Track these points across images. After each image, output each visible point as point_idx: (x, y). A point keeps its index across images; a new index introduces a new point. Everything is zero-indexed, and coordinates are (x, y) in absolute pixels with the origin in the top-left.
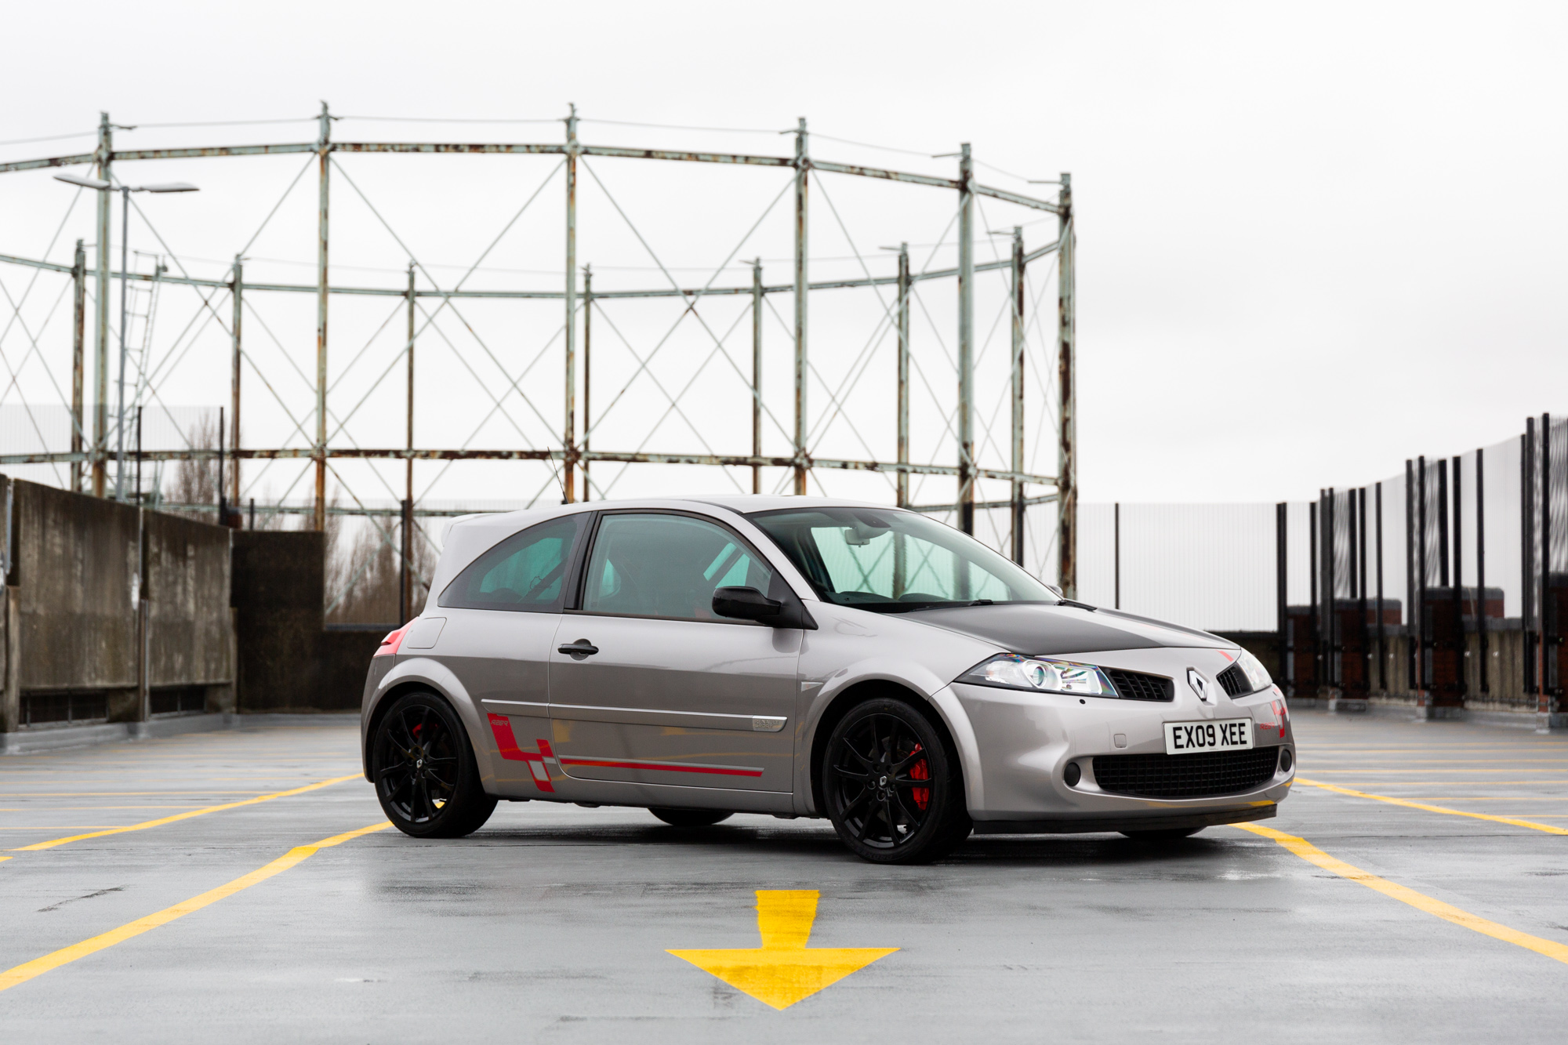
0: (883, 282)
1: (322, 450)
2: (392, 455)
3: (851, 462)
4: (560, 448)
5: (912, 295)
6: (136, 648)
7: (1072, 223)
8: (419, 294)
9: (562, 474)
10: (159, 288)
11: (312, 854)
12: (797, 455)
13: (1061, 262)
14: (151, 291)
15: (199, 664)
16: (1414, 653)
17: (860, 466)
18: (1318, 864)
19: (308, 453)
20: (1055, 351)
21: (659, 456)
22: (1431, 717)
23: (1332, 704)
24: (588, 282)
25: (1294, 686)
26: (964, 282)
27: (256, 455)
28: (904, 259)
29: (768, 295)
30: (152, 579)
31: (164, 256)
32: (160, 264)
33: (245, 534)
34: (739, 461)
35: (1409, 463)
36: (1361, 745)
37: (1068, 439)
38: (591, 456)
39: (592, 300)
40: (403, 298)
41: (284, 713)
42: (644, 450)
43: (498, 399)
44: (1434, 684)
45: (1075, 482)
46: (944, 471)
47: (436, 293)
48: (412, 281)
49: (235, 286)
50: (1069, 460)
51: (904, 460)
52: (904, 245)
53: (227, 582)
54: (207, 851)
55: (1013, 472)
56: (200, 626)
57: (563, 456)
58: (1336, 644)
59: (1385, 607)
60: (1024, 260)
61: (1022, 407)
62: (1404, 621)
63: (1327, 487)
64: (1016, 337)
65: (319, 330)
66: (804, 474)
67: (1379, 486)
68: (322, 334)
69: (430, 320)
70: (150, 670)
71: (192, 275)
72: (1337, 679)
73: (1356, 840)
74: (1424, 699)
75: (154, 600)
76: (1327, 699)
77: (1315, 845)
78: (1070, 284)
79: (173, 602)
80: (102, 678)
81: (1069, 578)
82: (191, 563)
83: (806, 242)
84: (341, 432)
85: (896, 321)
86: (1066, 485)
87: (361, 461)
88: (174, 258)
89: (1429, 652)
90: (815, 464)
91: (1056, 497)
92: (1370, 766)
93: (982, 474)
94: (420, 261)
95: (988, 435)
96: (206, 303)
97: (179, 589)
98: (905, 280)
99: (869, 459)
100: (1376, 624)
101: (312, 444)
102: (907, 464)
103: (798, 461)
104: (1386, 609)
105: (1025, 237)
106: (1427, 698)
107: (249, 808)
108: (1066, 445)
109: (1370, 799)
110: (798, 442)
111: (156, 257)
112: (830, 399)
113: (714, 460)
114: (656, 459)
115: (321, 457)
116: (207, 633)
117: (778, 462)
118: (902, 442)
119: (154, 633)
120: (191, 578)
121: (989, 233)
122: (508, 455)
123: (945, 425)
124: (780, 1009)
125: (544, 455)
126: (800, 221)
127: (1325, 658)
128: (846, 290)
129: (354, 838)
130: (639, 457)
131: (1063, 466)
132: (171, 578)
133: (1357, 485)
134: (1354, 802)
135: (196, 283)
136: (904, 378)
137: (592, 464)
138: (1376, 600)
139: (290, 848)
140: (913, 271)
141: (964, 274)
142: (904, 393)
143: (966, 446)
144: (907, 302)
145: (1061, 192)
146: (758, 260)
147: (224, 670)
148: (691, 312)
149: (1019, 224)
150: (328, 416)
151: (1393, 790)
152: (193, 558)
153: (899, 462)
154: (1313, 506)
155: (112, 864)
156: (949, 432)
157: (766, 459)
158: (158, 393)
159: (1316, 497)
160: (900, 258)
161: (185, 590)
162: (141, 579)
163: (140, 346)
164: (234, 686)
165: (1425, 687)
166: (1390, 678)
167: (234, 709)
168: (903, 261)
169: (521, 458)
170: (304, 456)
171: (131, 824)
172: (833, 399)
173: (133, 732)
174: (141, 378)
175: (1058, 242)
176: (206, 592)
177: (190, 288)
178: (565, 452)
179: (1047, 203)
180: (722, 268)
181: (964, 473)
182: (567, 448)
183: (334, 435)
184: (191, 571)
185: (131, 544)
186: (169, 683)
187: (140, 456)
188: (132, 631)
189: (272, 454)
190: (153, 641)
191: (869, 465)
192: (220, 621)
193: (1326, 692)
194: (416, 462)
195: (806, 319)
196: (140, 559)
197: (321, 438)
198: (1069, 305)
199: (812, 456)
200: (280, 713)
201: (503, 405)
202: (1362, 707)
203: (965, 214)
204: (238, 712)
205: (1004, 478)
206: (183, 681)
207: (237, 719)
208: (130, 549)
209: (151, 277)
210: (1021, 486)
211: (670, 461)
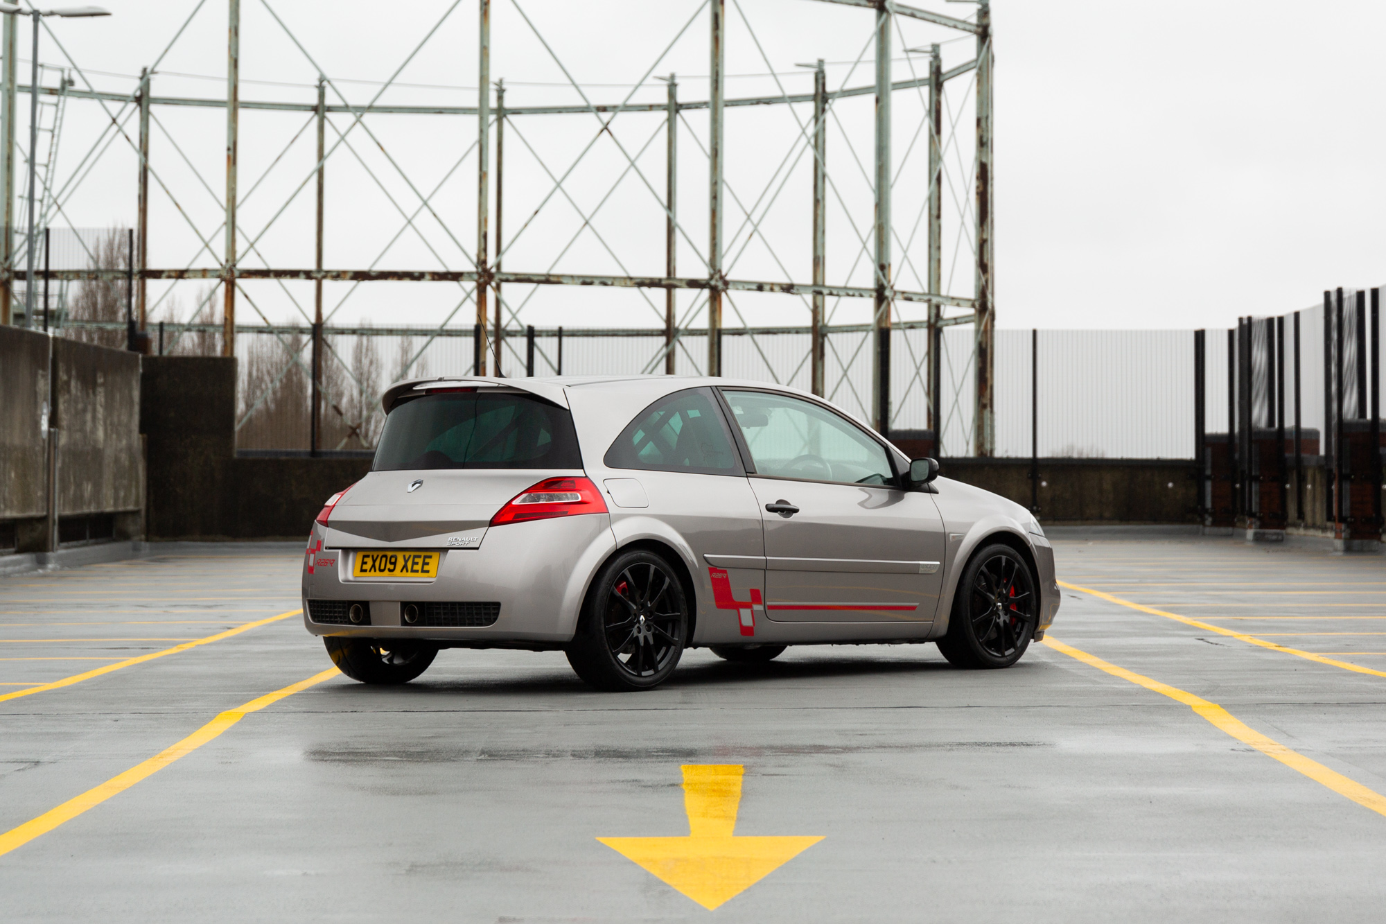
0: (799, 99)
1: (231, 270)
2: (302, 276)
3: (767, 284)
4: (473, 269)
5: (829, 116)
6: (45, 478)
7: (990, 42)
8: (330, 109)
9: (475, 295)
10: (64, 102)
11: (239, 719)
12: (712, 277)
13: (979, 82)
14: (57, 105)
15: (108, 491)
16: (1332, 485)
17: (776, 288)
18: (1233, 735)
19: (218, 273)
20: (971, 171)
21: (572, 277)
22: (1348, 549)
23: (1250, 533)
24: (500, 98)
25: (1212, 515)
26: (881, 104)
27: (164, 275)
28: (820, 76)
29: (683, 112)
30: (61, 407)
31: (70, 70)
32: (66, 77)
33: (155, 359)
34: (653, 283)
35: (1327, 294)
36: (1279, 584)
37: (985, 261)
38: (504, 277)
39: (505, 116)
40: (312, 113)
41: (194, 540)
42: (556, 271)
43: (409, 216)
44: (1351, 517)
45: (992, 304)
46: (860, 293)
47: (346, 108)
48: (322, 95)
49: (142, 100)
50: (987, 281)
51: (820, 282)
52: (821, 62)
53: (137, 409)
54: (134, 716)
55: (929, 293)
56: (109, 452)
57: (476, 277)
58: (1253, 473)
59: (1303, 437)
60: (941, 79)
61: (939, 227)
62: (1322, 452)
63: (1245, 316)
64: (933, 156)
65: (229, 149)
66: (720, 296)
67: (1297, 315)
68: (231, 153)
69: (343, 138)
70: (59, 499)
71: (98, 88)
72: (1254, 509)
73: (1272, 707)
74: (1341, 532)
75: (63, 429)
76: (1245, 528)
77: (1231, 713)
78: (988, 104)
79: (82, 430)
80: (11, 508)
81: (987, 401)
82: (100, 390)
83: (723, 62)
84: (252, 252)
85: (813, 141)
86: (983, 307)
87: (272, 282)
88: (79, 72)
89: (1347, 486)
90: (730, 286)
91: (973, 318)
92: (1286, 612)
93: (899, 296)
94: (328, 75)
95: (905, 256)
96: (114, 121)
97: (89, 416)
98: (821, 98)
99: (785, 280)
100: (1294, 455)
101: (221, 265)
102: (823, 286)
103: (713, 283)
104: (1303, 439)
105: (943, 54)
106: (1344, 531)
107: (169, 660)
108: (984, 266)
109: (1286, 654)
110: (713, 263)
111: (62, 70)
112: (745, 217)
113: (629, 282)
114: (569, 280)
115: (230, 277)
116: (117, 460)
117: (693, 284)
118: (818, 262)
119: (64, 462)
120: (101, 406)
121: (906, 51)
122: (420, 276)
123: (861, 246)
124: (712, 908)
125: (456, 277)
126: (717, 40)
127: (1243, 486)
128: (762, 107)
129: (278, 701)
130: (552, 279)
131: (981, 288)
132: (80, 406)
133: (1275, 314)
134: (1270, 657)
135: (101, 96)
136: (820, 197)
137: (504, 286)
138: (1294, 429)
139: (217, 713)
140: (829, 89)
141: (881, 92)
142: (820, 212)
143: (883, 267)
144: (824, 121)
145: (979, 11)
146: (673, 77)
147: (133, 498)
148: (605, 132)
149: (936, 41)
150: (238, 235)
151: (1309, 642)
152: (103, 385)
153: (815, 284)
154: (1231, 333)
155: (39, 731)
156: (865, 253)
157: (681, 280)
158: (63, 208)
159: (1235, 325)
160: (817, 75)
161: (94, 418)
162: (50, 407)
163: (45, 162)
164: (143, 513)
165: (1342, 519)
166: (1308, 508)
167: (143, 537)
168: (820, 78)
169: (433, 279)
170: (213, 277)
171: (53, 680)
172: (749, 217)
173: (42, 563)
174: (47, 193)
175: (977, 60)
176: (116, 420)
177: (95, 103)
178: (477, 273)
179: (964, 22)
180: (640, 84)
181: (881, 295)
182: (480, 270)
183: (243, 255)
184: (101, 398)
185: (40, 372)
186: (78, 512)
187: (47, 275)
188: (41, 460)
189: (181, 274)
190: (62, 469)
191: (785, 286)
192: (129, 448)
193: (1244, 521)
194: (327, 284)
195: (722, 140)
196: (49, 388)
197: (230, 259)
198: (987, 126)
199: (728, 278)
200: (190, 541)
201: (414, 222)
202: (1280, 537)
203: (882, 34)
204: (147, 540)
205: (920, 300)
206: (92, 509)
207: (146, 546)
208: (40, 377)
209: (56, 90)
210: (938, 307)
211: (584, 283)
